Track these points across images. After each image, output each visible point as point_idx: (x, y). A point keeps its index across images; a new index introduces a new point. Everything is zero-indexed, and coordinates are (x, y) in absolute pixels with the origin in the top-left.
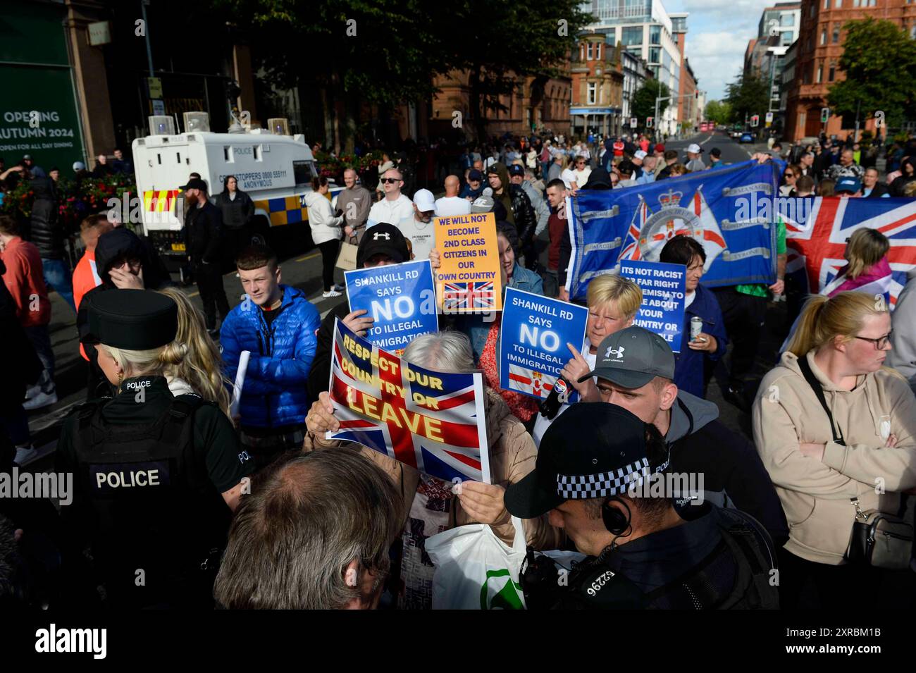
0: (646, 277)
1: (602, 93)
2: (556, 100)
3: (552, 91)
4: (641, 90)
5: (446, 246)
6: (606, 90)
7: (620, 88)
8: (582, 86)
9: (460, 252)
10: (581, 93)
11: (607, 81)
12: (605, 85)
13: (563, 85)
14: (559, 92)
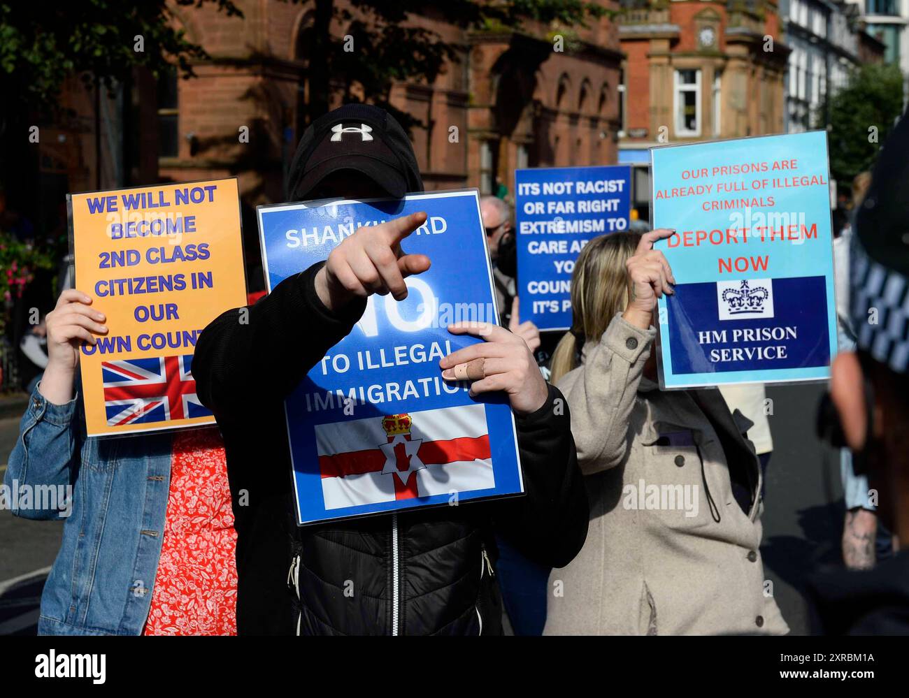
0: (564, 198)
1: (719, 102)
2: (574, 118)
3: (561, 90)
4: (844, 93)
5: (103, 265)
6: (733, 94)
7: (777, 88)
8: (655, 79)
9: (141, 280)
10: (653, 101)
11: (733, 64)
12: (728, 75)
13: (596, 72)
14: (583, 94)
